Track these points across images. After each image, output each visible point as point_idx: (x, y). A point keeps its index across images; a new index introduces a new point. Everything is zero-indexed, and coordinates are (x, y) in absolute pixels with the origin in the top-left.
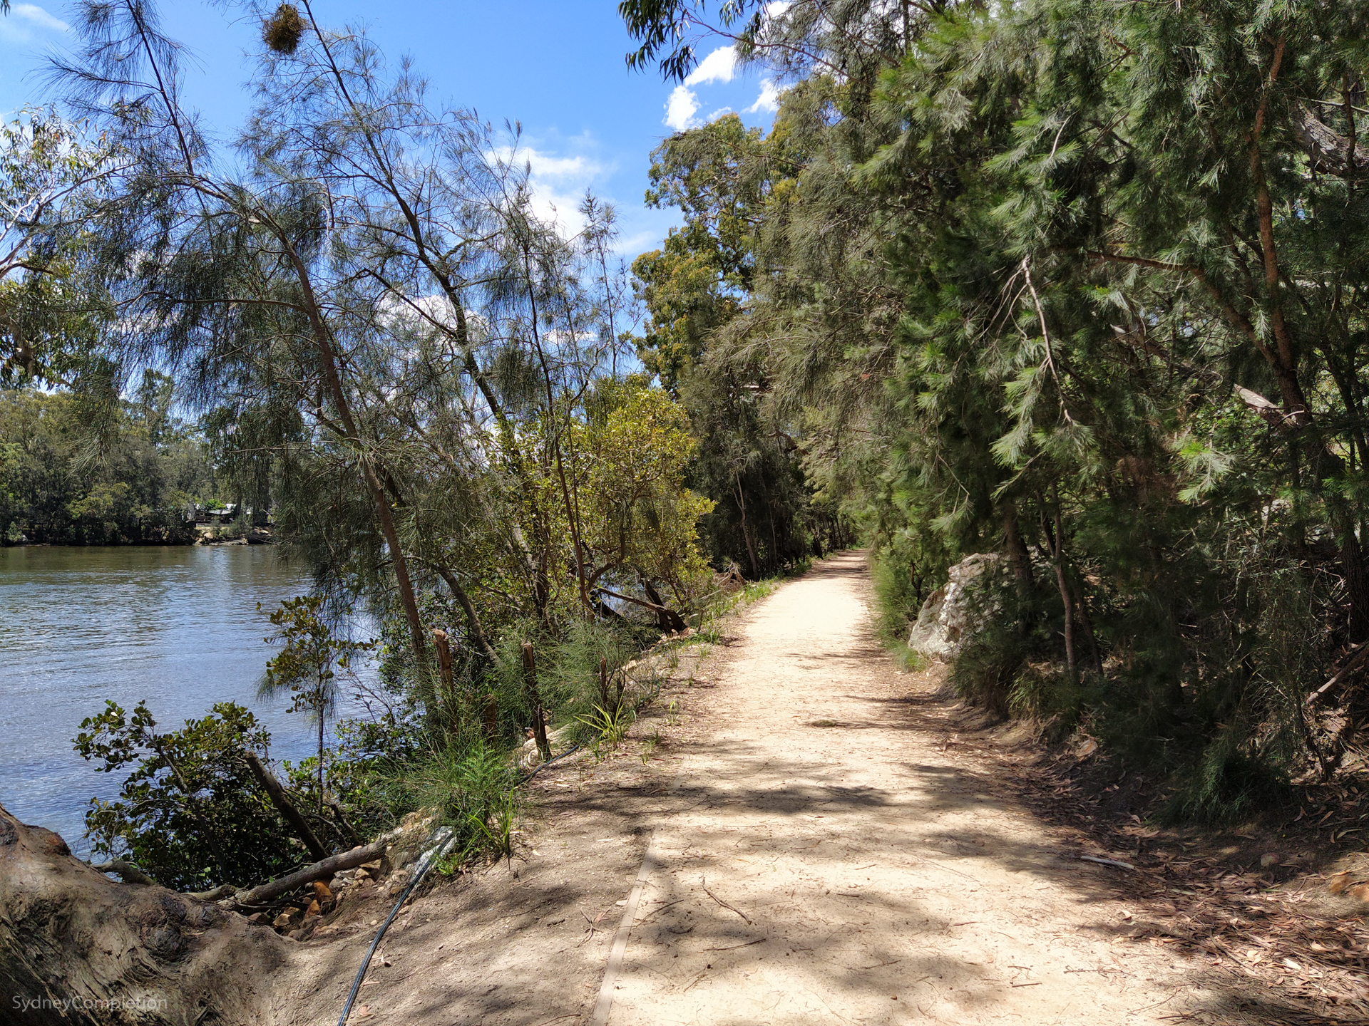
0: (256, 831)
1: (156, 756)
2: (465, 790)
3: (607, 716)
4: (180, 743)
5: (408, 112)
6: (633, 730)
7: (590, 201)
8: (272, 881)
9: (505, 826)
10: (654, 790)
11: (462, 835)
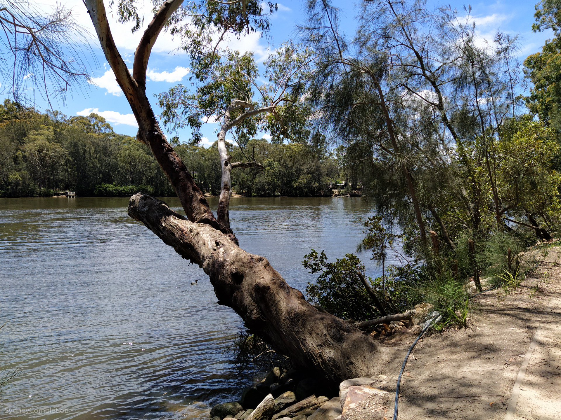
0: (361, 302)
1: (328, 270)
2: (445, 298)
3: (511, 275)
4: (335, 267)
5: (419, 13)
6: (524, 283)
7: (499, 36)
8: (367, 320)
9: (464, 315)
10: (538, 311)
11: (444, 316)
